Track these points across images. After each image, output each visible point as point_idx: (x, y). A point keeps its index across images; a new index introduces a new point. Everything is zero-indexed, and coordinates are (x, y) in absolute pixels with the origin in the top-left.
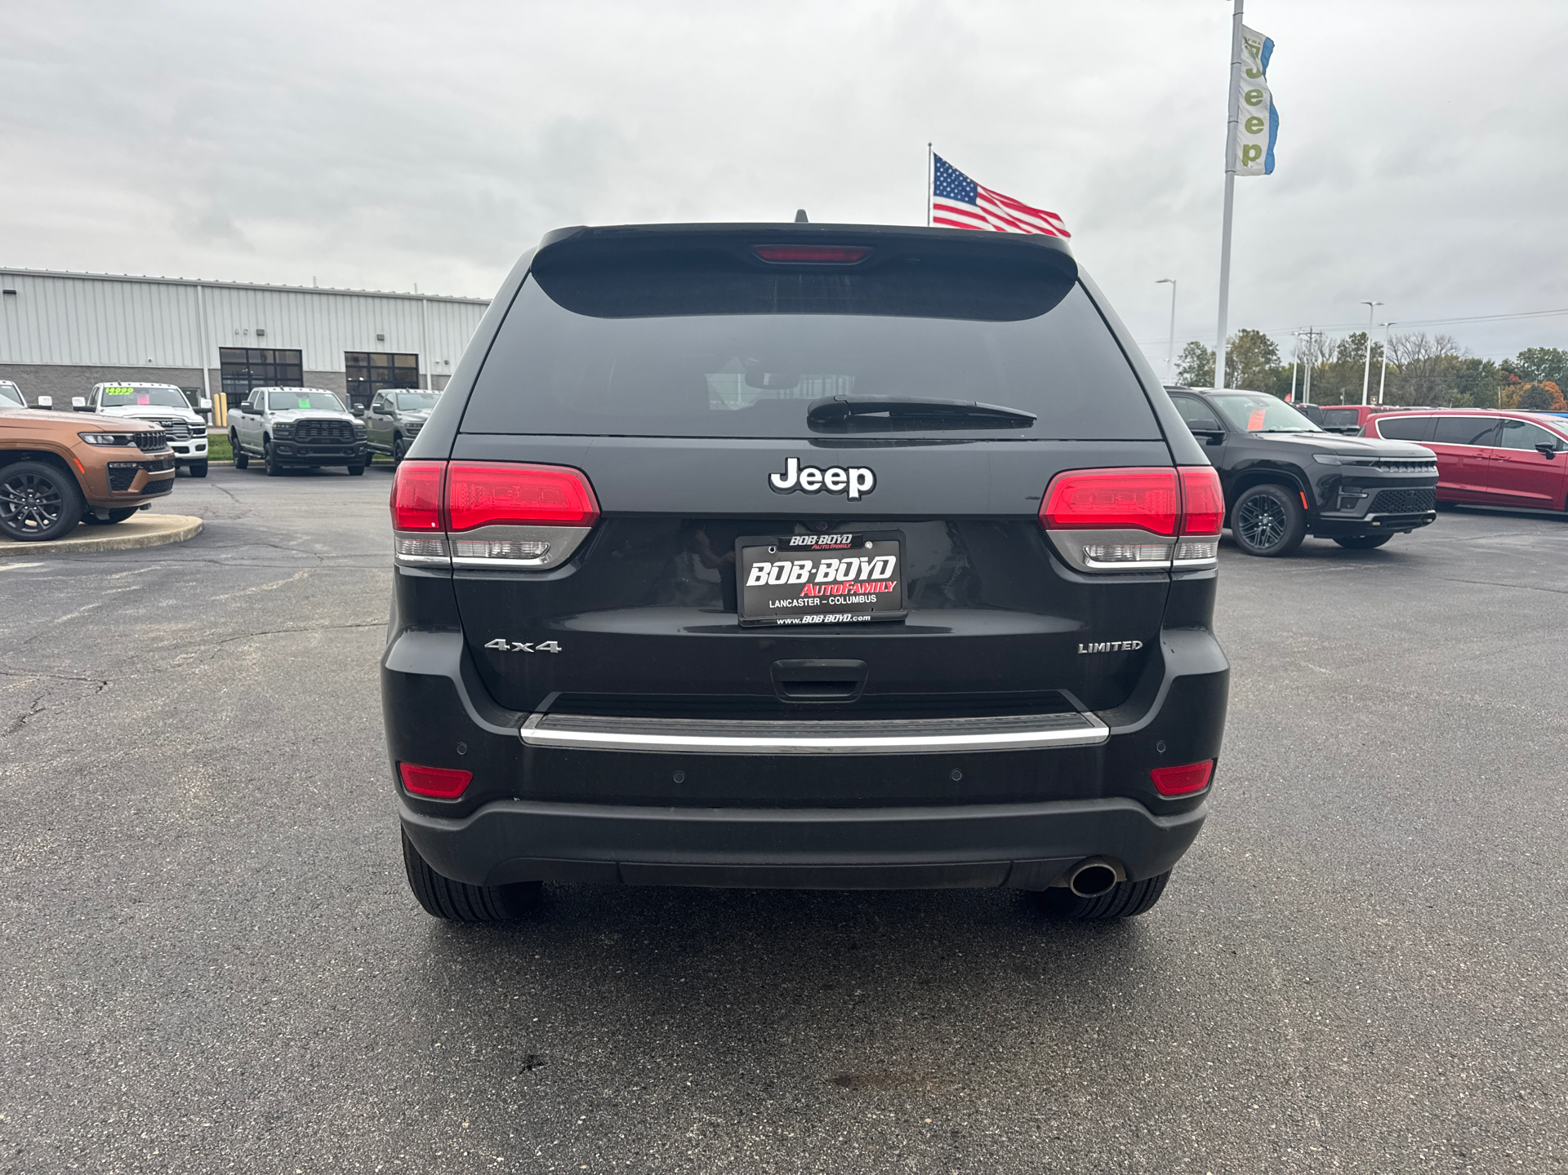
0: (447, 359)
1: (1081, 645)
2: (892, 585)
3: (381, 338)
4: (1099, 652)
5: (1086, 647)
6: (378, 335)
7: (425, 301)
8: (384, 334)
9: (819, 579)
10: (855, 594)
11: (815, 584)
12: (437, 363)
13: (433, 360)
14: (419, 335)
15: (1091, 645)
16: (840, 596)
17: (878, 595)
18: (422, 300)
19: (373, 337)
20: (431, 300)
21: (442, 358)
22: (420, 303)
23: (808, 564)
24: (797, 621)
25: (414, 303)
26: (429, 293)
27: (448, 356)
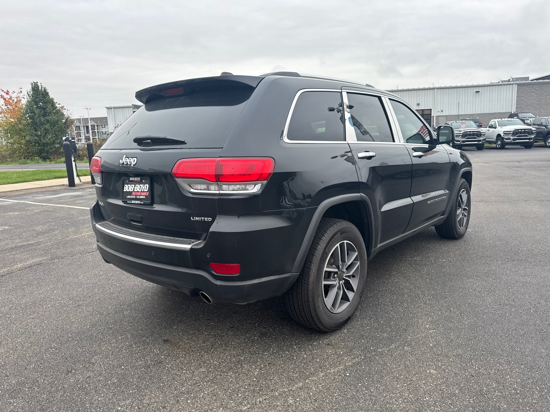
0: (442, 110)
1: (191, 217)
2: (148, 193)
3: (418, 105)
4: (198, 220)
5: (193, 218)
6: (417, 104)
7: (436, 89)
8: (420, 103)
9: (135, 190)
10: (141, 195)
11: (134, 192)
12: (439, 111)
13: (437, 111)
14: (432, 103)
15: (194, 218)
16: (139, 196)
17: (145, 196)
18: (434, 89)
19: (416, 104)
20: (438, 88)
21: (440, 110)
22: (434, 90)
23: (133, 186)
24: (131, 202)
25: (431, 90)
26: (437, 86)
27: (443, 109)
